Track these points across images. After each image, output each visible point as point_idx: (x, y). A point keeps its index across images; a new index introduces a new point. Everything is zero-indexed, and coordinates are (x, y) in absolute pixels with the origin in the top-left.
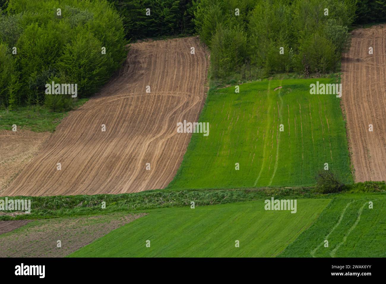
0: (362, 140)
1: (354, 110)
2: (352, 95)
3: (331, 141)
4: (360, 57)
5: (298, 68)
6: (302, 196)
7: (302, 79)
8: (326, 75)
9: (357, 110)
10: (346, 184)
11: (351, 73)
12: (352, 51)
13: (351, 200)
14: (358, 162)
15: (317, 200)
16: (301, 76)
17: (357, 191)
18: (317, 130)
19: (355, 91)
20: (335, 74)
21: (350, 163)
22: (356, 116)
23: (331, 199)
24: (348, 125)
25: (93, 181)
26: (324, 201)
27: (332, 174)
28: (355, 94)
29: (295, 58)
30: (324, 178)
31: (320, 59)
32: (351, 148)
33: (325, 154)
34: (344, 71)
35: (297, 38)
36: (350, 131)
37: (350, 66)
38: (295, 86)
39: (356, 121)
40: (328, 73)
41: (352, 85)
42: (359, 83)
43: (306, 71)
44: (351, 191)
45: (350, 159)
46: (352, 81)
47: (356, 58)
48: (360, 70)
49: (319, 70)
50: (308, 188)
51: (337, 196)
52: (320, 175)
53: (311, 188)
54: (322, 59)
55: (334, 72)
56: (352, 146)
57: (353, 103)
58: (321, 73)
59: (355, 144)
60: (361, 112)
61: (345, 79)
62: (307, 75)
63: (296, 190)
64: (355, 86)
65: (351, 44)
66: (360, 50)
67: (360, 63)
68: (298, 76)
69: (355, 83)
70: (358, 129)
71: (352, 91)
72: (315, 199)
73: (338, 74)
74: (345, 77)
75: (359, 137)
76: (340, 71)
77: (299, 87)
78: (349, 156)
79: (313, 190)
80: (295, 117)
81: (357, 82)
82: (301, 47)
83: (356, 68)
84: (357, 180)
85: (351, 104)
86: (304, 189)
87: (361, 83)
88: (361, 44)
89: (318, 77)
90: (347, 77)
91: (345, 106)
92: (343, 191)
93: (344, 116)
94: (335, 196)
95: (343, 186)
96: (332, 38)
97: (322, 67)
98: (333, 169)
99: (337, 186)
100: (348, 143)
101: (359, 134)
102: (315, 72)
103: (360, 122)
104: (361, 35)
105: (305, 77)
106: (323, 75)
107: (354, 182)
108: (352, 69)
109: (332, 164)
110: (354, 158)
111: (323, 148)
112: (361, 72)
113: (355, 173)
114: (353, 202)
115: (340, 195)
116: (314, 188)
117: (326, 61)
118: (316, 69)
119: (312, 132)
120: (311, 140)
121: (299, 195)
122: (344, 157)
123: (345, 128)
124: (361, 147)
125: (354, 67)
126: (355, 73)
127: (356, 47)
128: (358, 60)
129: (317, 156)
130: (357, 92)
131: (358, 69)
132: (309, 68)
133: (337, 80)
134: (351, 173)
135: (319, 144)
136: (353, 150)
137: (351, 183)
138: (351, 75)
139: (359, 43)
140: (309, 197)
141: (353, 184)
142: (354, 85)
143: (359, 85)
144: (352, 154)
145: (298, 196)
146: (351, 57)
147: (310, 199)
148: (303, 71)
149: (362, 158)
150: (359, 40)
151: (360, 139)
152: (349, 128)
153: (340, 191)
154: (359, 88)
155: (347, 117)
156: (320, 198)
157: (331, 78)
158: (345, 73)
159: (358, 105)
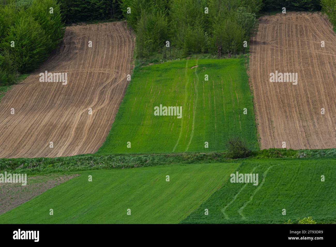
0: (267, 112)
1: (261, 87)
2: (259, 74)
3: (240, 114)
4: (266, 40)
5: (212, 49)
6: (214, 161)
7: (216, 59)
8: (237, 56)
9: (263, 87)
10: (253, 151)
11: (258, 54)
12: (259, 35)
13: (257, 165)
14: (264, 132)
15: (227, 164)
16: (215, 57)
17: (262, 156)
18: (228, 103)
19: (262, 70)
20: (245, 55)
21: (257, 133)
22: (262, 92)
23: (240, 164)
24: (255, 99)
25: (32, 146)
26: (233, 165)
27: (240, 142)
28: (262, 73)
29: (209, 41)
30: (234, 145)
31: (231, 41)
32: (258, 119)
33: (235, 125)
34: (252, 52)
35: (211, 23)
36: (257, 105)
37: (258, 48)
38: (209, 65)
39: (262, 96)
40: (238, 54)
41: (259, 64)
42: (265, 63)
43: (219, 52)
44: (257, 157)
45: (257, 129)
46: (259, 61)
47: (263, 41)
48: (266, 52)
49: (230, 52)
50: (219, 153)
51: (246, 161)
52: (230, 143)
53: (223, 154)
54: (233, 42)
55: (244, 53)
56: (259, 118)
57: (260, 80)
58: (232, 54)
59: (261, 116)
60: (267, 88)
61: (253, 59)
62: (220, 55)
63: (209, 156)
64: (262, 66)
65: (259, 29)
66: (266, 34)
67: (266, 46)
68: (212, 56)
69: (262, 63)
70: (264, 102)
71: (259, 69)
72: (226, 164)
73: (246, 55)
74: (253, 57)
75: (265, 110)
76: (248, 52)
77: (213, 66)
78: (256, 126)
79: (224, 155)
80: (209, 92)
81: (263, 62)
82: (215, 31)
83: (262, 49)
84: (263, 148)
85: (257, 81)
86: (216, 155)
87: (267, 63)
88: (267, 30)
89: (229, 57)
90: (255, 57)
91: (253, 83)
92: (250, 157)
93: (252, 91)
94: (242, 161)
95: (250, 152)
96: (242, 23)
97: (233, 49)
98: (241, 137)
99: (245, 152)
100: (255, 115)
101: (264, 107)
102: (227, 53)
103: (265, 97)
104: (266, 21)
105: (218, 58)
106: (234, 56)
107: (260, 149)
108: (259, 51)
109: (241, 133)
110: (260, 128)
111: (233, 119)
112: (267, 54)
113: (261, 141)
114: (259, 166)
115: (247, 160)
116: (225, 154)
117: (236, 43)
118: (228, 51)
119: (224, 105)
120: (223, 112)
121: (212, 160)
122: (252, 127)
123: (253, 102)
124: (267, 118)
125: (261, 49)
126: (262, 54)
127: (262, 32)
128: (264, 43)
129: (228, 126)
130: (264, 71)
131: (264, 51)
132: (221, 50)
133: (246, 60)
134: (258, 141)
135: (230, 116)
136: (259, 121)
137: (257, 150)
138: (258, 56)
139: (265, 28)
140: (221, 162)
141: (259, 151)
142: (260, 65)
143: (265, 65)
144: (258, 124)
145: (210, 161)
146: (258, 40)
147: (221, 164)
148: (217, 52)
149: (266, 128)
150: (265, 25)
151: (265, 112)
152: (256, 102)
153: (247, 156)
154: (265, 67)
155: (255, 93)
156: (230, 162)
157: (241, 58)
158: (253, 54)
159: (264, 82)
